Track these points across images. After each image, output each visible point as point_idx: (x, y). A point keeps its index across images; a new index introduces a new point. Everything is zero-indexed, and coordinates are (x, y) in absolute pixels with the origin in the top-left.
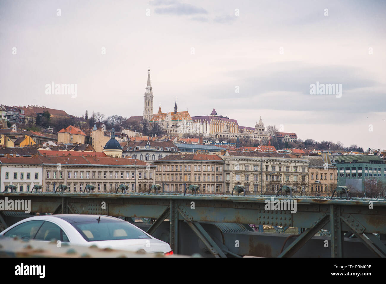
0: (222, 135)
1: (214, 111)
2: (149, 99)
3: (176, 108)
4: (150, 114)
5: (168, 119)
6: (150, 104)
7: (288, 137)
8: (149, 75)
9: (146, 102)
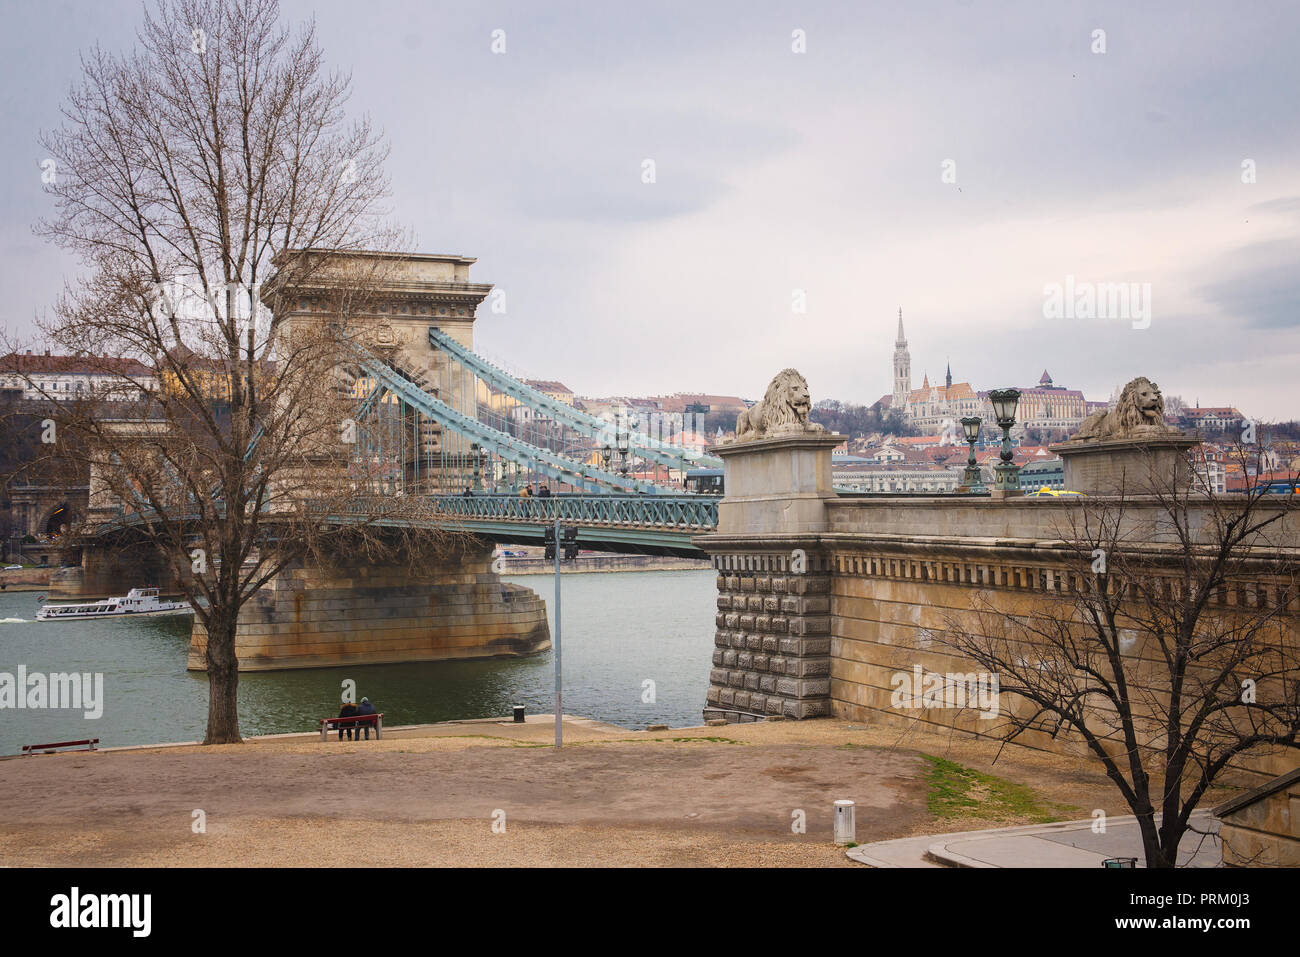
0: (1036, 423)
1: (1046, 374)
2: (902, 364)
3: (949, 378)
4: (905, 391)
5: (933, 398)
6: (904, 373)
7: (1213, 416)
8: (901, 319)
9: (896, 369)
